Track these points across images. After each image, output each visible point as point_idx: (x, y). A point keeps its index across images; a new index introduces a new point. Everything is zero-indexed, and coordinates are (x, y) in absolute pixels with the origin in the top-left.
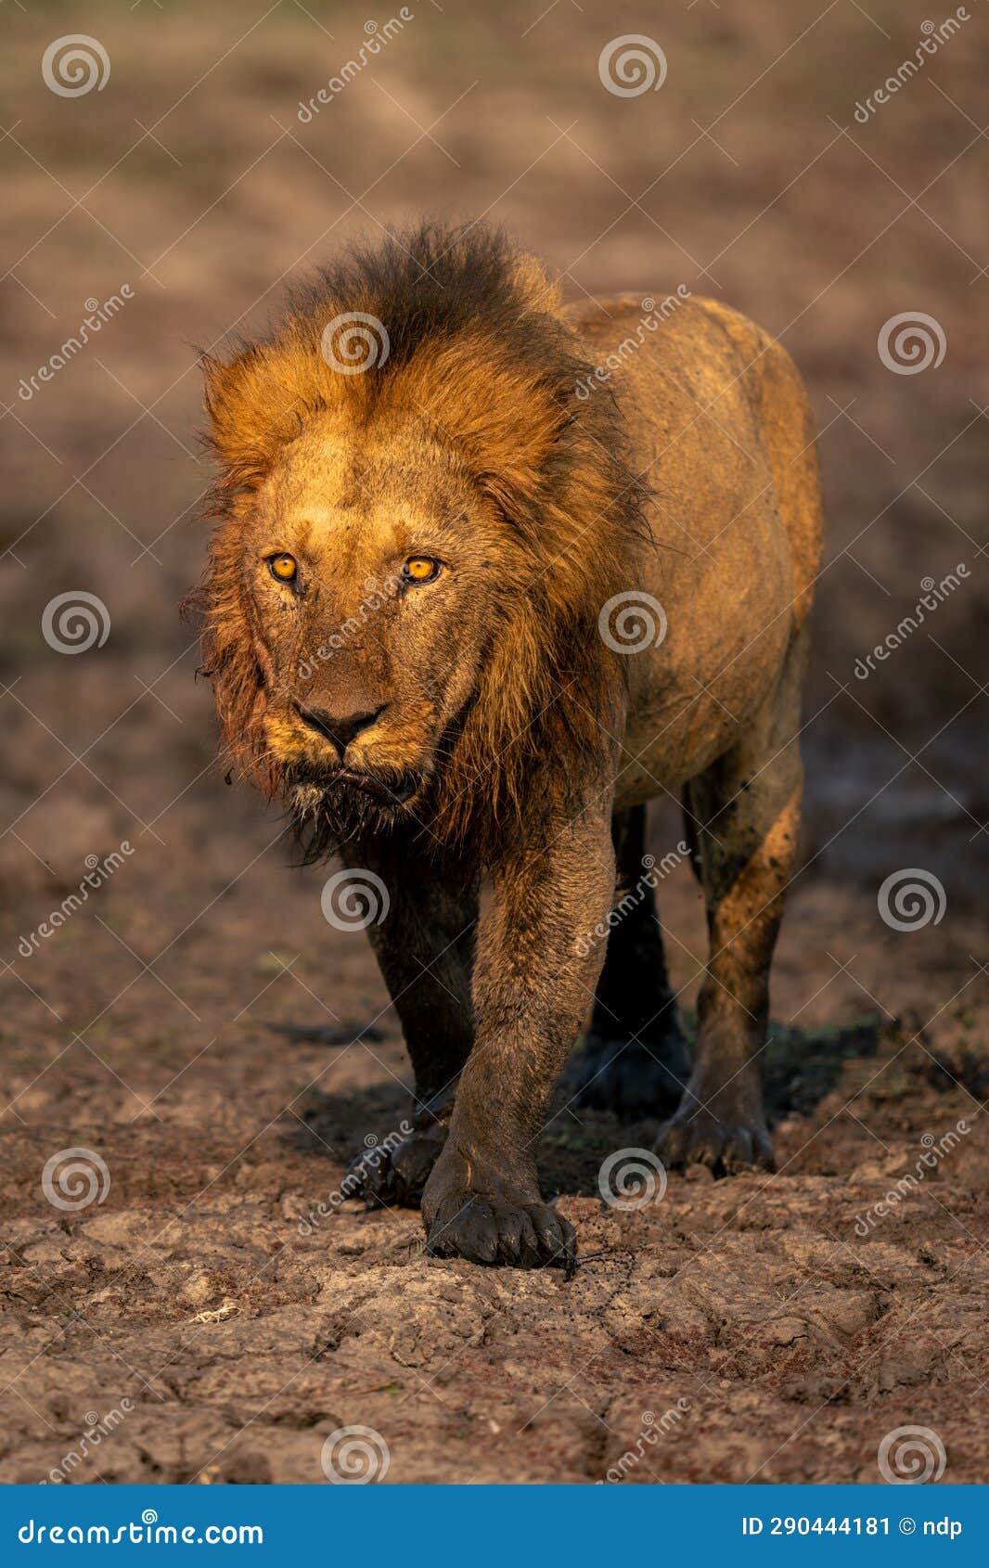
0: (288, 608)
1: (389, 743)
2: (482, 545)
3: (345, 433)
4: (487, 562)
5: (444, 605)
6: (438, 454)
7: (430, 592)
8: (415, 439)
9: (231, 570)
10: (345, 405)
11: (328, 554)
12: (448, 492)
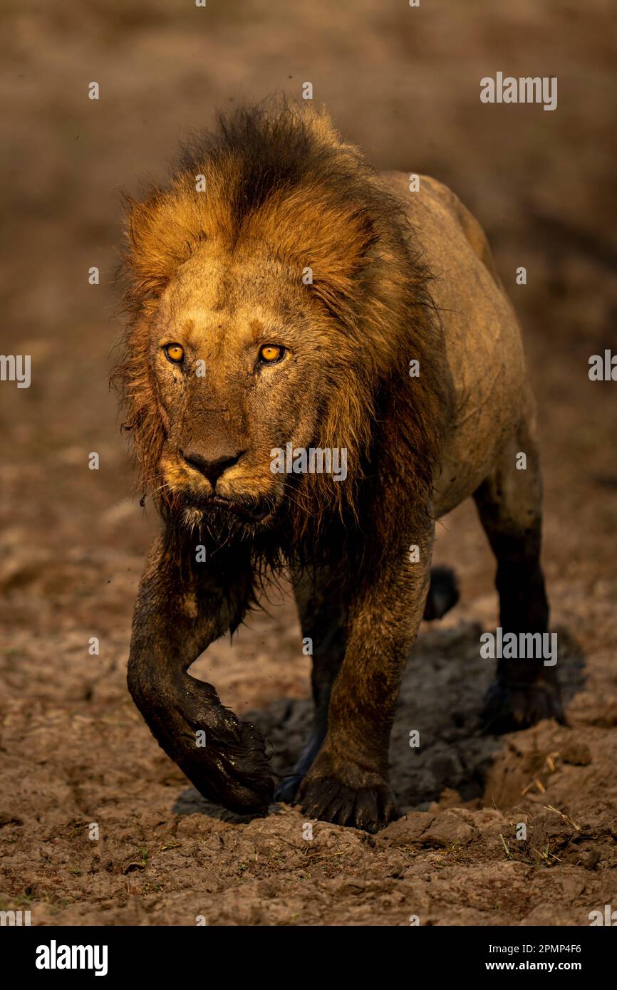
0: (178, 382)
1: (247, 478)
2: (314, 335)
3: (219, 257)
4: (318, 347)
5: (288, 379)
6: (280, 268)
7: (278, 370)
8: (264, 260)
9: (143, 354)
10: (219, 237)
11: (205, 344)
12: (289, 296)
